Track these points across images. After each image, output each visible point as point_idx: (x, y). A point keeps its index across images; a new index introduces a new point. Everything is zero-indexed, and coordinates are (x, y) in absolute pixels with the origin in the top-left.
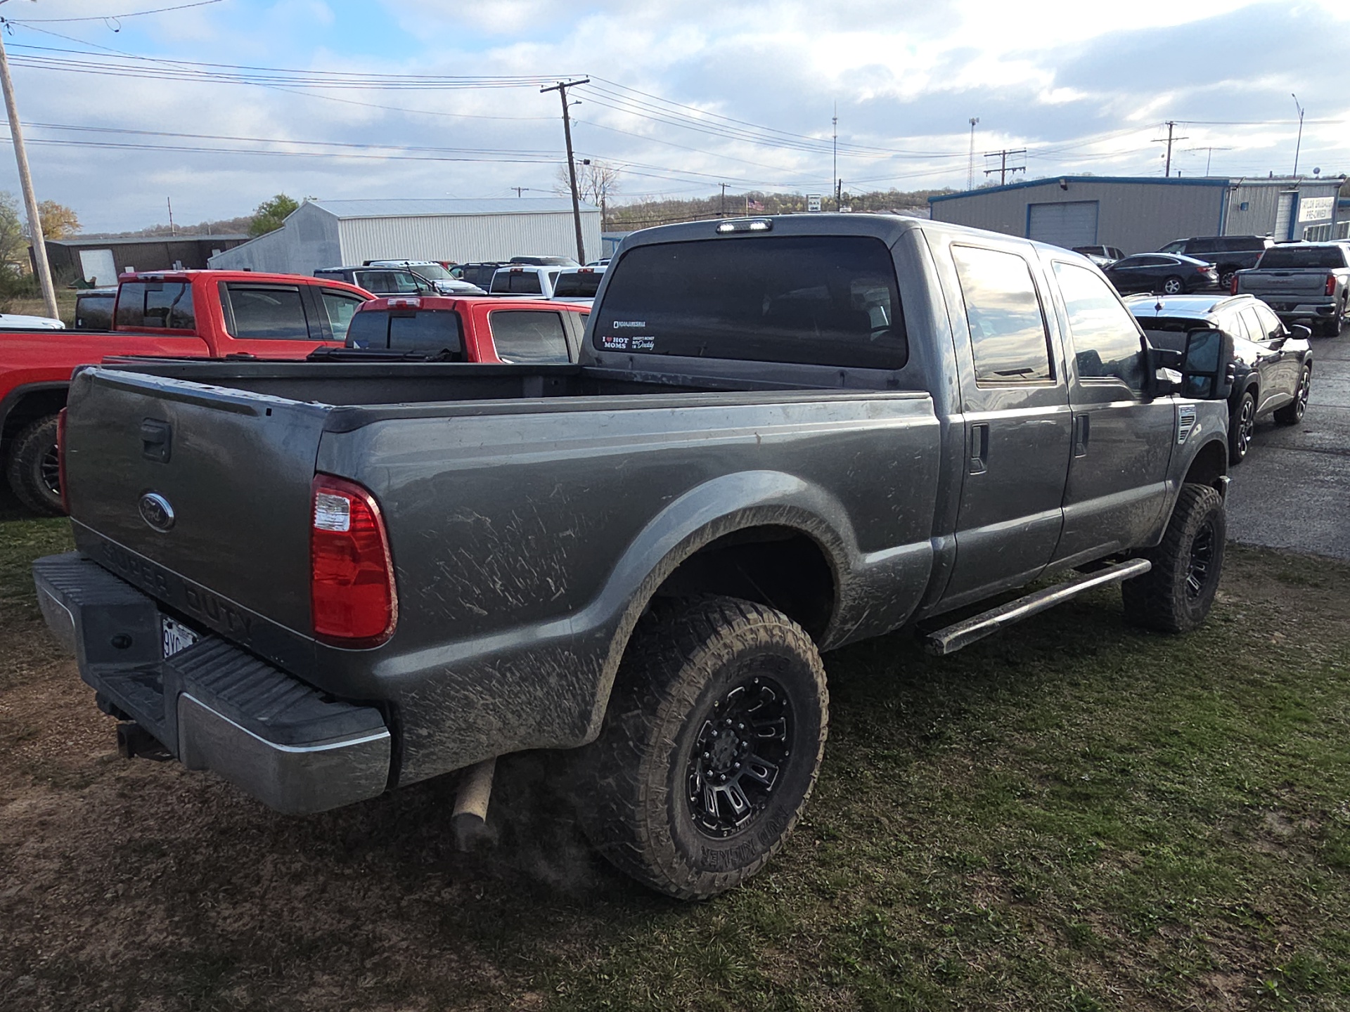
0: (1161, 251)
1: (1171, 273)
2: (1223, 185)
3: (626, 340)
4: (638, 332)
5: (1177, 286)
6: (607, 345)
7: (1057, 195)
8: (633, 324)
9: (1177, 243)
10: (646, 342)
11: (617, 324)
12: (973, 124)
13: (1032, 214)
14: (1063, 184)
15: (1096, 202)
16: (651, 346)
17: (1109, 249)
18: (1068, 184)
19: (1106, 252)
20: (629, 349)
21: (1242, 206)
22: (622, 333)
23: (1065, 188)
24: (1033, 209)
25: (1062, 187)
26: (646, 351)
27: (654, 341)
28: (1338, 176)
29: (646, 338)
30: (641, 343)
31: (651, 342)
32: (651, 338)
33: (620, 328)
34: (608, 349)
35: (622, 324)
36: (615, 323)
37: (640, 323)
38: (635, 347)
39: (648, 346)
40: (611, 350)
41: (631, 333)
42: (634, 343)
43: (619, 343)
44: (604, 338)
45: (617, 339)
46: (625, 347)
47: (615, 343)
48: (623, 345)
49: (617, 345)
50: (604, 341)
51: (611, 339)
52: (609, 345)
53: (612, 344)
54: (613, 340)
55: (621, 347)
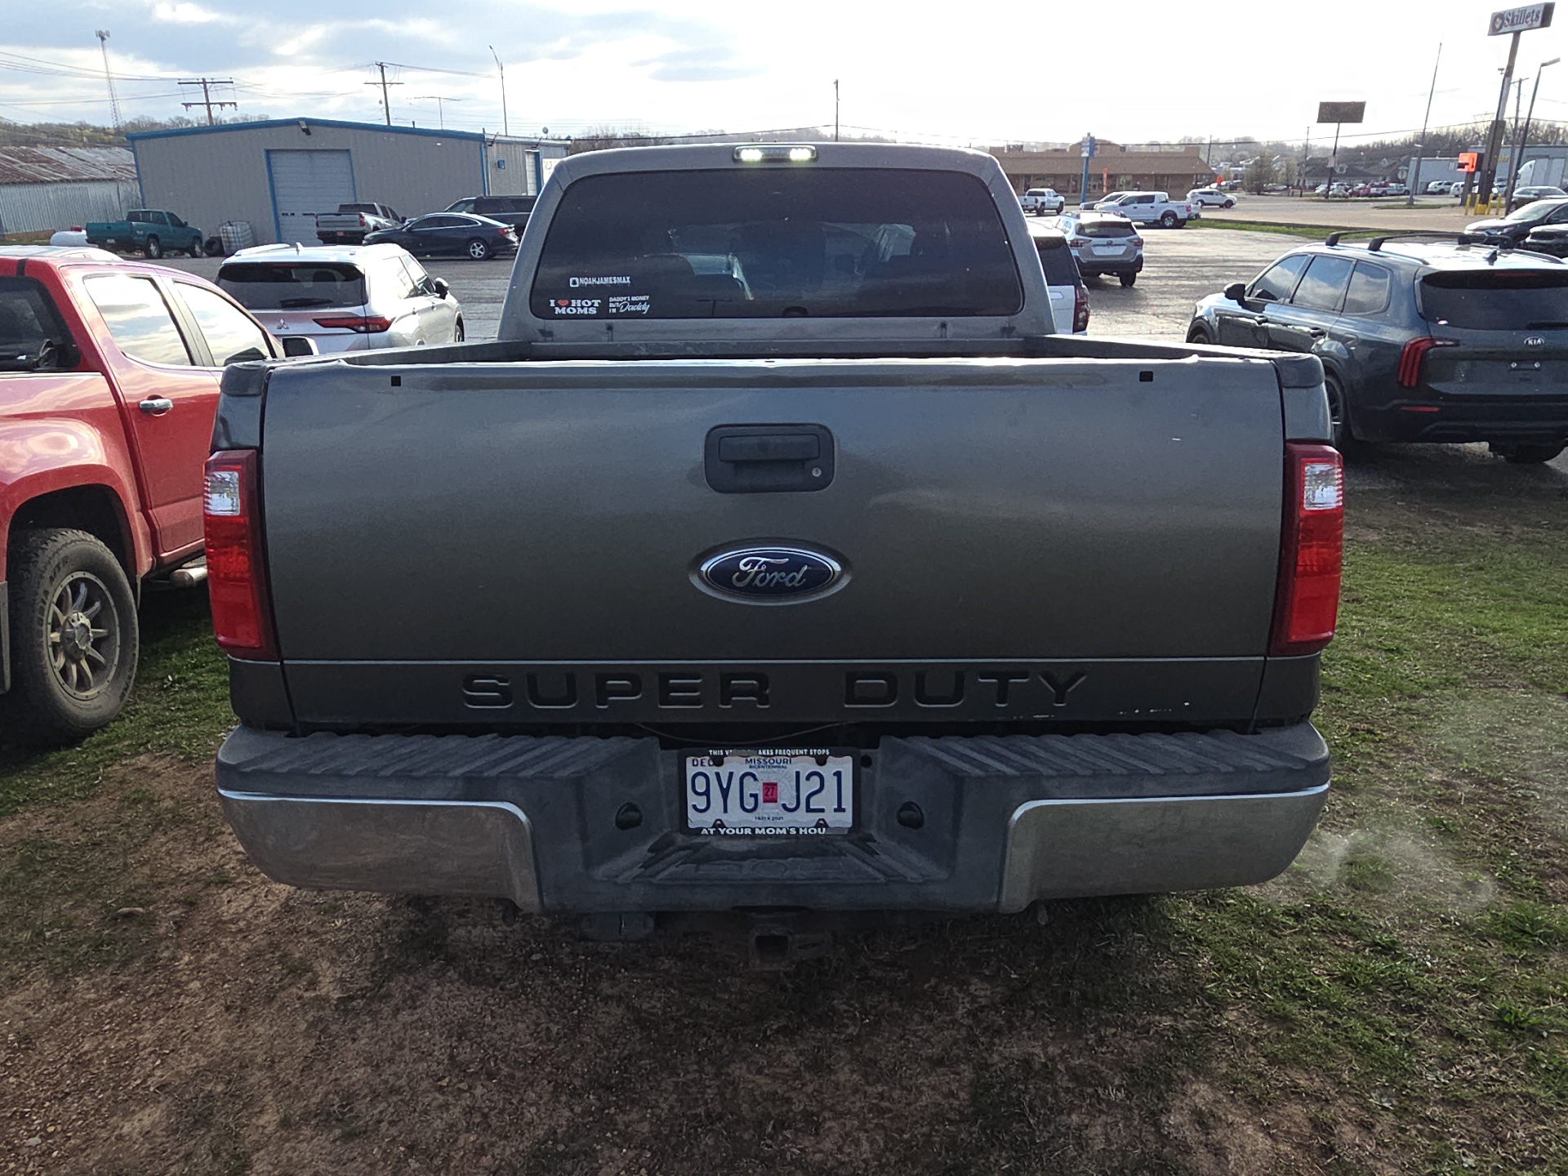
0: (451, 210)
1: (474, 235)
2: (480, 140)
4: (618, 290)
5: (481, 250)
7: (299, 141)
8: (607, 281)
9: (463, 202)
10: (633, 303)
11: (576, 282)
12: (103, 39)
13: (272, 161)
14: (304, 127)
15: (348, 151)
16: (646, 308)
17: (383, 208)
18: (310, 128)
19: (379, 210)
20: (603, 312)
21: (499, 164)
22: (584, 293)
23: (307, 132)
24: (272, 156)
25: (304, 130)
26: (636, 315)
27: (648, 302)
28: (564, 137)
29: (634, 299)
30: (625, 306)
31: (643, 302)
32: (643, 298)
33: (582, 286)
34: (561, 317)
35: (585, 281)
36: (571, 280)
37: (620, 279)
38: (614, 311)
39: (639, 309)
40: (567, 317)
41: (604, 293)
42: (611, 305)
43: (582, 307)
44: (552, 302)
45: (579, 301)
46: (595, 312)
47: (576, 307)
48: (590, 309)
49: (579, 309)
50: (552, 305)
51: (567, 302)
52: (563, 311)
53: (568, 310)
54: (571, 303)
55: (586, 313)
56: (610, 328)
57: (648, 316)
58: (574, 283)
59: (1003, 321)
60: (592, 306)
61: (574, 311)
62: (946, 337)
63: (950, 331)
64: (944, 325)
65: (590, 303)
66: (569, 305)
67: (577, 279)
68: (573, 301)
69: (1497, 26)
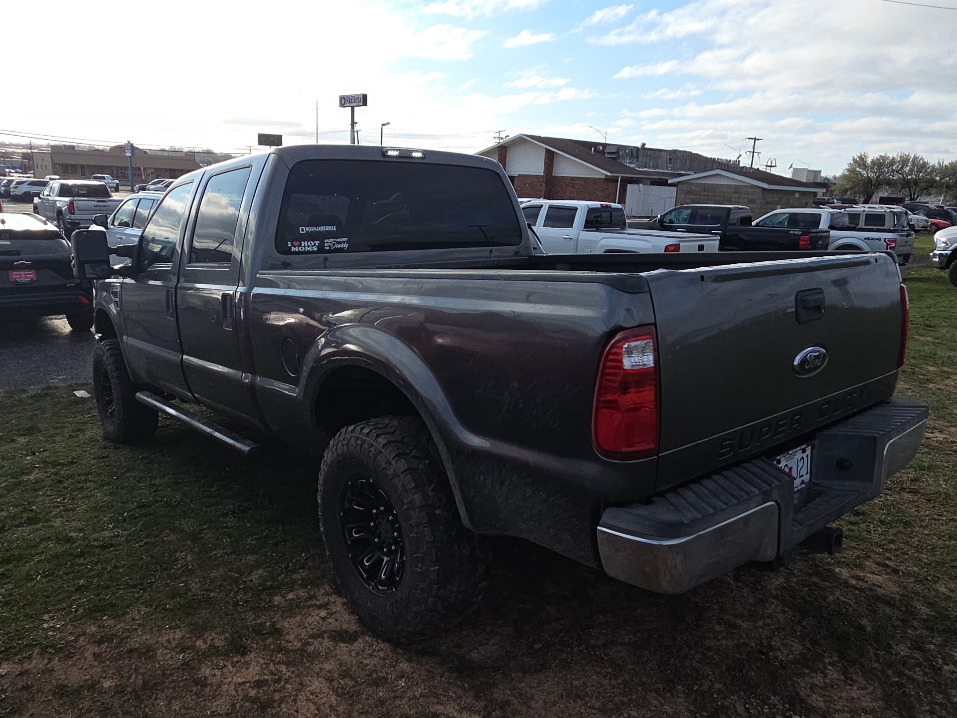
3: (317, 243)
4: (329, 235)
6: (293, 249)
8: (322, 229)
10: (339, 243)
11: (304, 230)
16: (346, 246)
20: (321, 250)
22: (310, 237)
26: (341, 250)
27: (347, 242)
29: (339, 240)
30: (334, 244)
31: (344, 242)
32: (345, 239)
33: (307, 232)
34: (295, 253)
35: (309, 229)
36: (301, 228)
37: (330, 227)
38: (328, 248)
39: (342, 246)
40: (299, 253)
41: (321, 237)
42: (326, 245)
43: (308, 246)
44: (289, 243)
45: (306, 242)
46: (316, 249)
47: (304, 246)
48: (313, 247)
49: (306, 247)
50: (289, 245)
51: (298, 243)
52: (296, 249)
53: (300, 248)
54: (301, 244)
55: (311, 250)
56: (326, 259)
57: (347, 251)
58: (303, 230)
59: (514, 248)
60: (314, 245)
61: (304, 249)
62: (490, 258)
63: (494, 254)
64: (491, 251)
65: (313, 244)
66: (300, 245)
67: (304, 228)
68: (303, 242)
69: (343, 103)
